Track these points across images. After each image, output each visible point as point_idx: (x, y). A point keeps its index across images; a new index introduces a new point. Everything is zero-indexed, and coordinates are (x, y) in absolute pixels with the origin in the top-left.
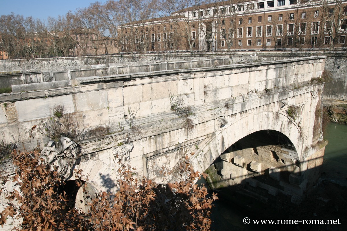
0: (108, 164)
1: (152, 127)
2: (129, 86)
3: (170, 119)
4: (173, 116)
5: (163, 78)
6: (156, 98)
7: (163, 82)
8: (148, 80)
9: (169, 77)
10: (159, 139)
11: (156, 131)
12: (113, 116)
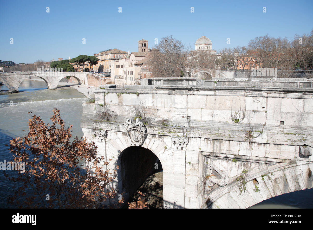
0: (170, 147)
1: (209, 131)
2: (194, 94)
3: (230, 130)
4: (234, 128)
5: (228, 93)
6: (219, 109)
7: (227, 95)
8: (212, 92)
9: (235, 93)
10: (217, 143)
11: (213, 136)
12: (178, 114)
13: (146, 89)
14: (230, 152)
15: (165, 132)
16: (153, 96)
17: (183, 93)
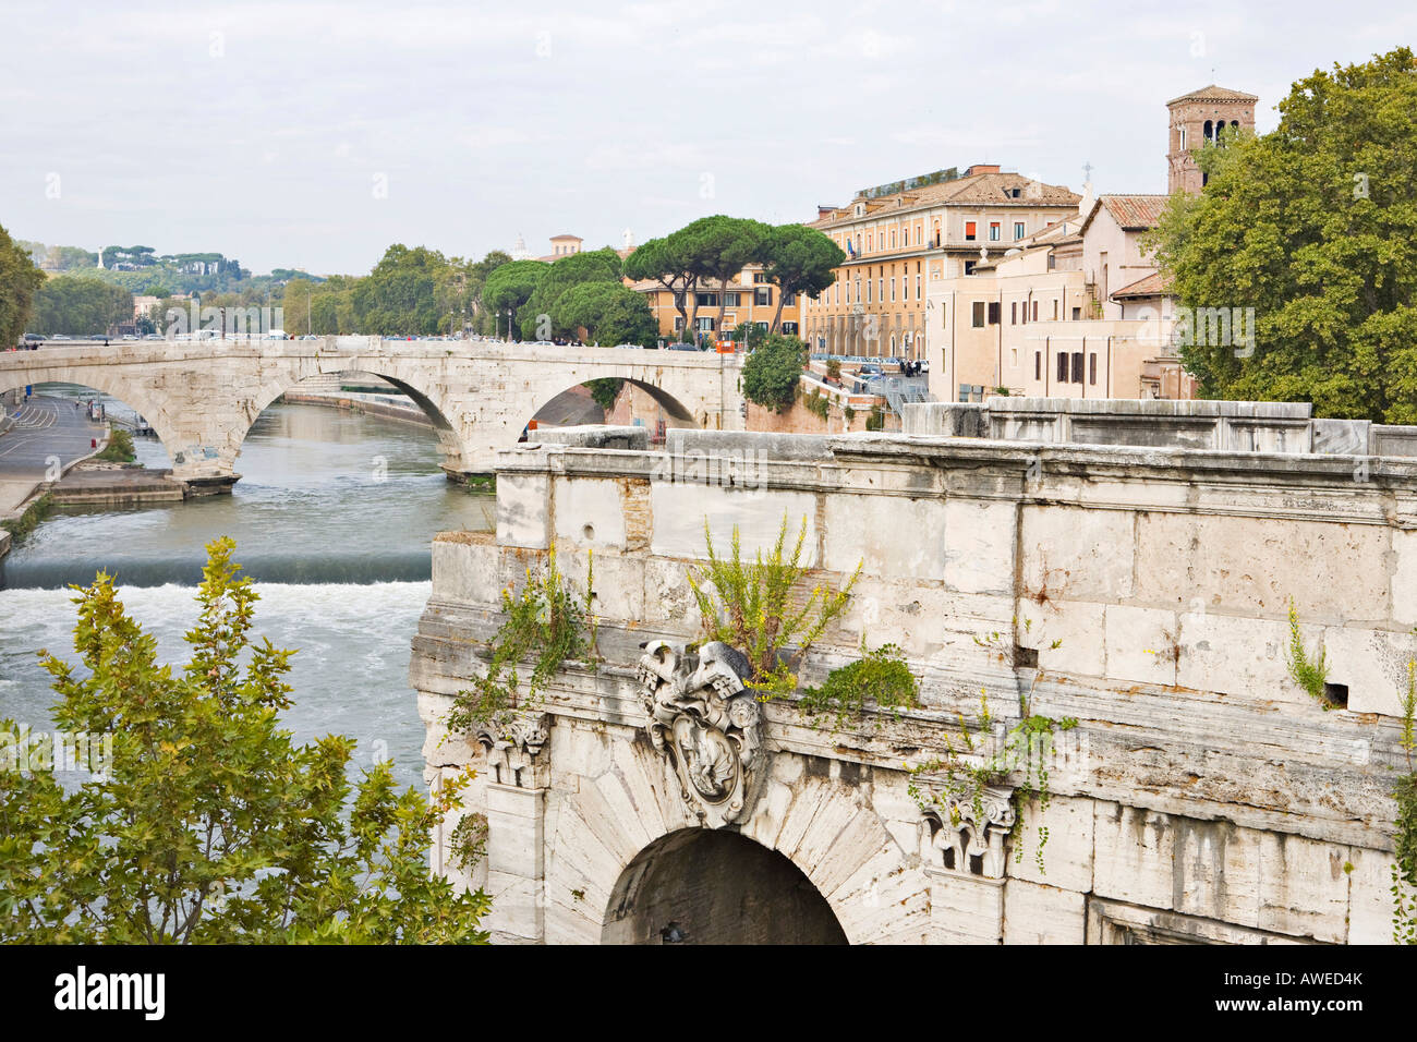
0: (908, 852)
1: (1142, 756)
2: (1060, 503)
3: (1285, 756)
4: (1314, 749)
5: (1270, 498)
6: (1217, 606)
7: (1268, 516)
8: (1172, 494)
9: (1322, 500)
10: (1199, 848)
11: (1170, 790)
12: (959, 632)
13: (788, 459)
14: (1291, 918)
15: (873, 746)
16: (821, 505)
17: (993, 490)
